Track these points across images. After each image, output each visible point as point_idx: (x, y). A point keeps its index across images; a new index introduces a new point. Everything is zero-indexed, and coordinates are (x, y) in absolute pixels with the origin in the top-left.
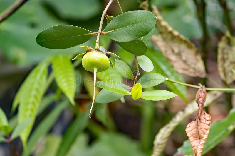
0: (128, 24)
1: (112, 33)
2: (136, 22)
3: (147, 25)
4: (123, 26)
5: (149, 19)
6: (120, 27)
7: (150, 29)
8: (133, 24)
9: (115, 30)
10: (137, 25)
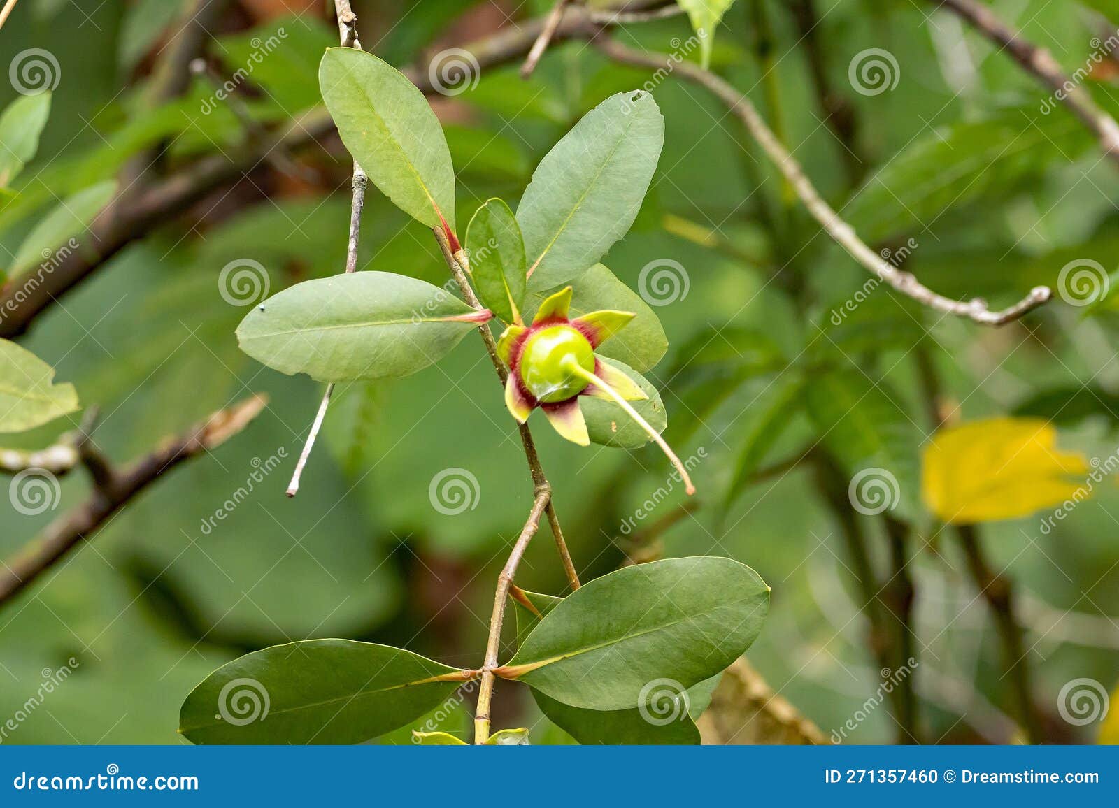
0: (632, 623)
1: (553, 669)
2: (670, 613)
3: (725, 625)
4: (607, 635)
5: (731, 599)
6: (596, 639)
7: (739, 645)
8: (657, 621)
9: (568, 655)
10: (678, 629)
